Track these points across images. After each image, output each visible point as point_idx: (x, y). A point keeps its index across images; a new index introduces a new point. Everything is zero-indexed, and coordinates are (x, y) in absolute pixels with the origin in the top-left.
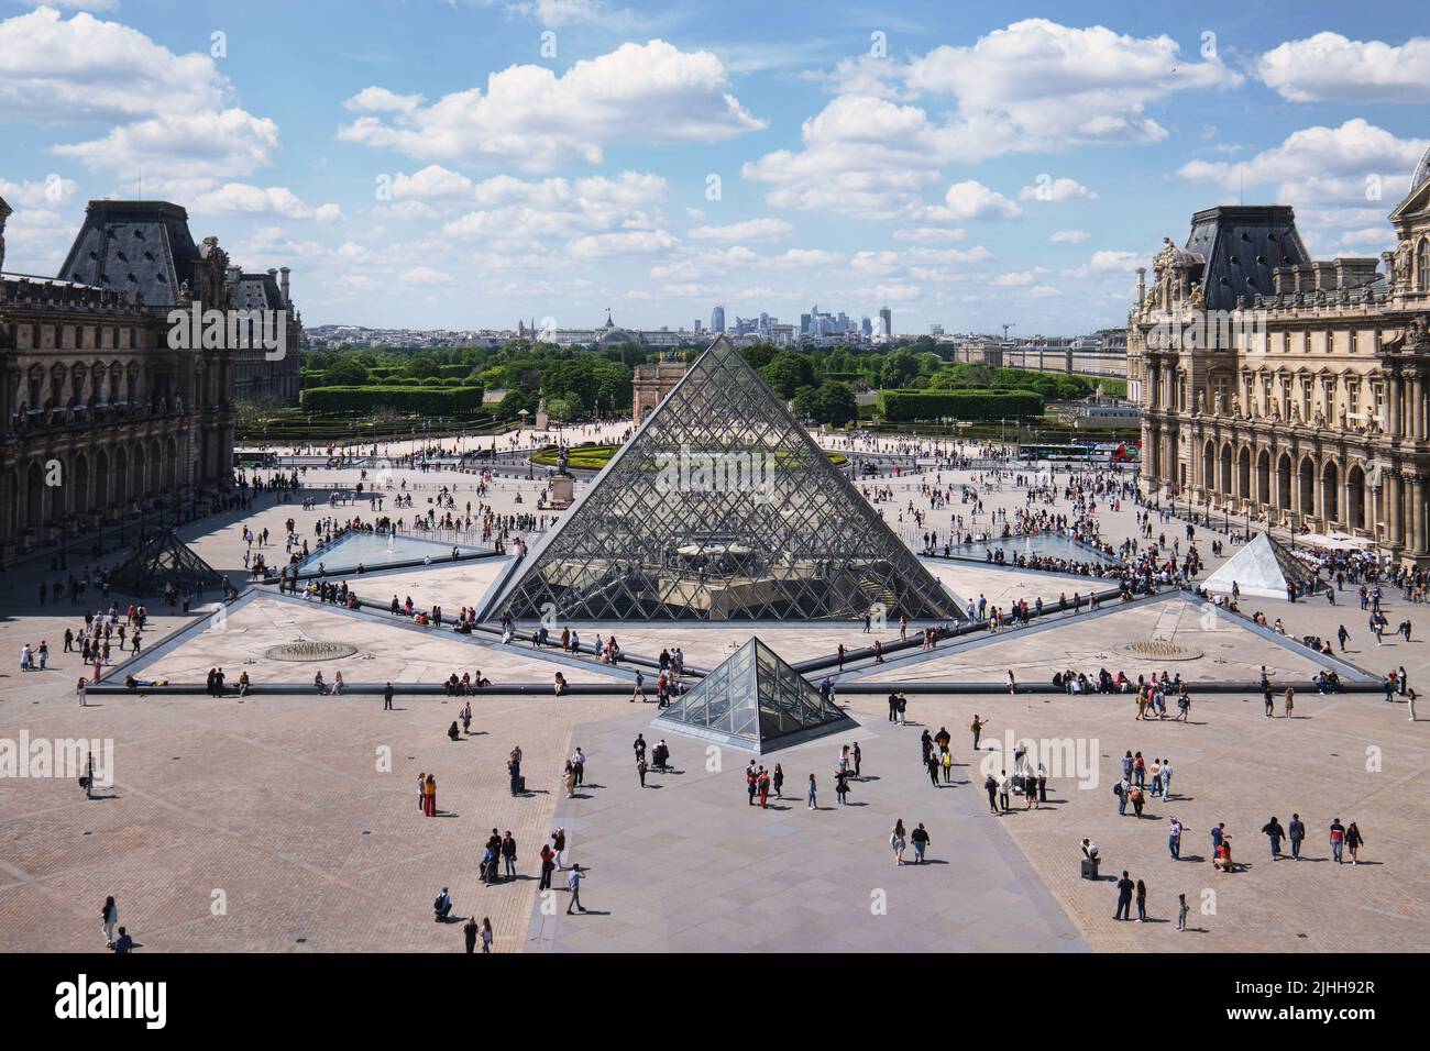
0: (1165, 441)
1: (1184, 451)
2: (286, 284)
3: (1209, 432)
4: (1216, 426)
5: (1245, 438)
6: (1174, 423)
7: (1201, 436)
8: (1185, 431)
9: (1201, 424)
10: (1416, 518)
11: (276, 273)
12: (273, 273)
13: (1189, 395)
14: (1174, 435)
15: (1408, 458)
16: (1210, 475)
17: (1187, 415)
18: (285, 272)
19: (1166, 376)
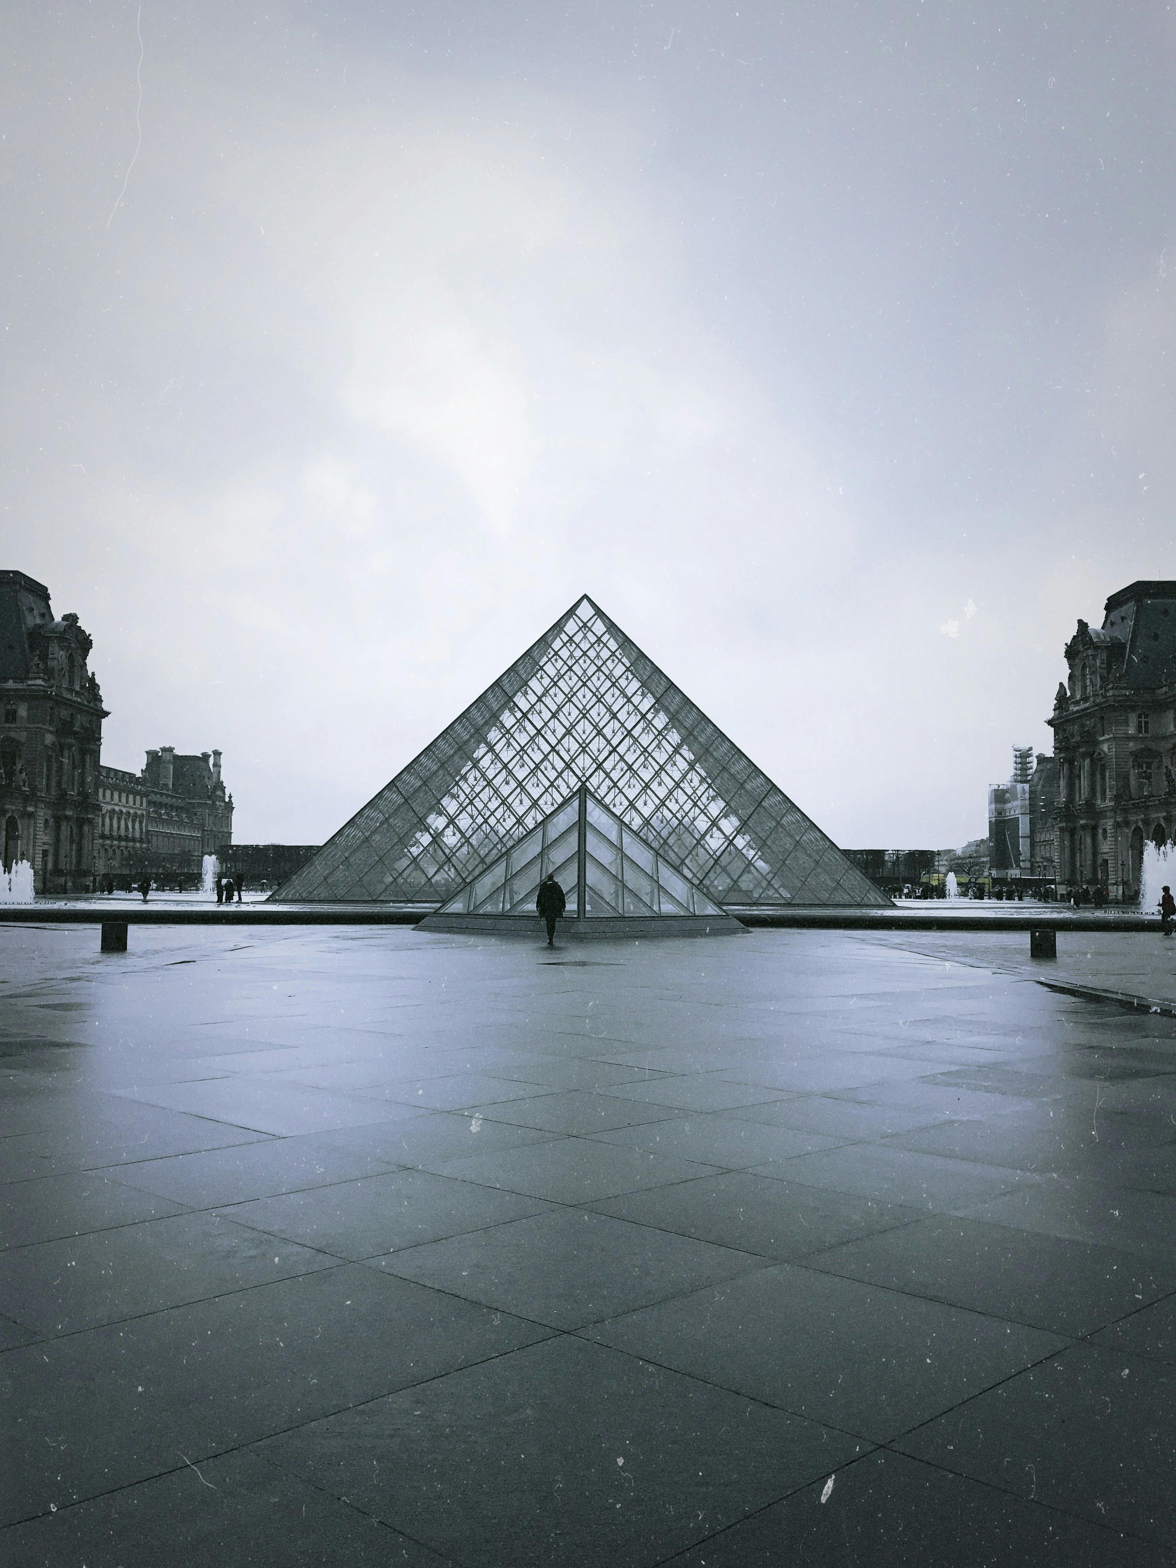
1: (1106, 846)
2: (217, 765)
3: (1136, 818)
4: (1147, 808)
6: (1094, 815)
7: (1126, 823)
9: (1127, 812)
11: (210, 756)
12: (206, 756)
13: (1111, 781)
14: (1094, 829)
18: (217, 754)
19: (1083, 767)
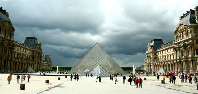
0: (149, 66)
1: (152, 67)
3: (154, 64)
4: (155, 63)
5: (159, 64)
6: (150, 64)
7: (153, 65)
8: (152, 65)
9: (153, 63)
10: (179, 66)
13: (152, 60)
14: (150, 65)
15: (178, 59)
16: (155, 69)
17: (152, 63)
19: (149, 58)
